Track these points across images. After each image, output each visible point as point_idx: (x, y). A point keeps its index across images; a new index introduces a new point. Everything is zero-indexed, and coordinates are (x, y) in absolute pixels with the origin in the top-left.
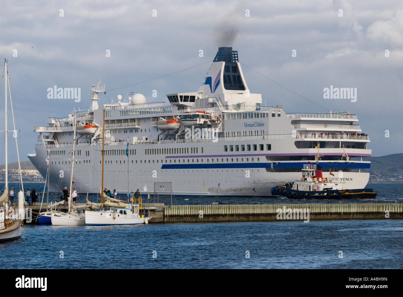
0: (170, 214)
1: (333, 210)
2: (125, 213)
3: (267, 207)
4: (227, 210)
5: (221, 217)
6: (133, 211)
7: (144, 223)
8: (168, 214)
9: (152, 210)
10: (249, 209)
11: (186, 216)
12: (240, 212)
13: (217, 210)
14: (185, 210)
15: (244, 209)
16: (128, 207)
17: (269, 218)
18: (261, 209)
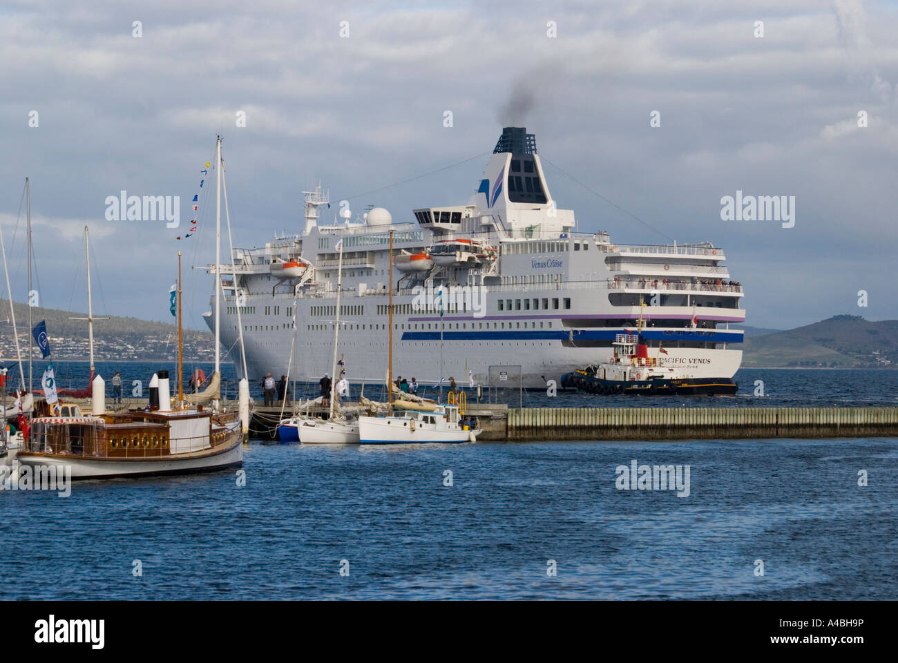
0: (518, 425)
1: (822, 420)
2: (433, 421)
3: (699, 412)
4: (625, 417)
5: (613, 430)
6: (447, 417)
7: (469, 441)
8: (514, 424)
9: (483, 417)
10: (665, 417)
11: (547, 428)
12: (649, 421)
13: (606, 417)
14: (546, 417)
15: (656, 416)
16: (438, 410)
17: (702, 434)
18: (688, 417)
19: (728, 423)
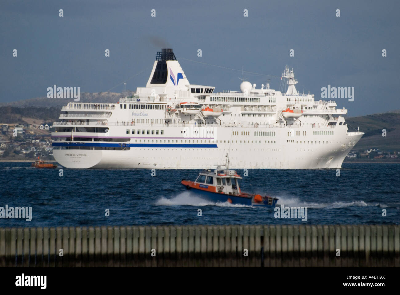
3: (129, 233)
10: (72, 242)
15: (56, 240)
18: (111, 241)
19: (179, 249)
